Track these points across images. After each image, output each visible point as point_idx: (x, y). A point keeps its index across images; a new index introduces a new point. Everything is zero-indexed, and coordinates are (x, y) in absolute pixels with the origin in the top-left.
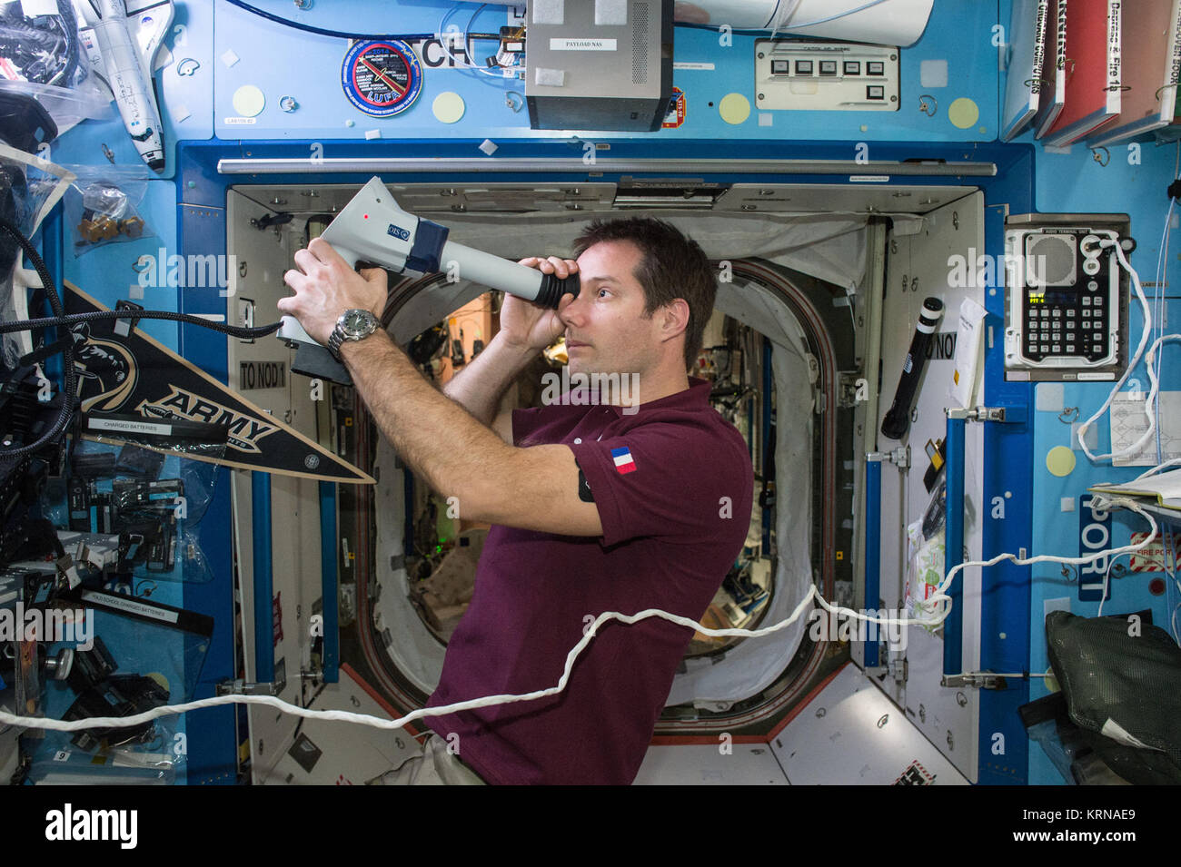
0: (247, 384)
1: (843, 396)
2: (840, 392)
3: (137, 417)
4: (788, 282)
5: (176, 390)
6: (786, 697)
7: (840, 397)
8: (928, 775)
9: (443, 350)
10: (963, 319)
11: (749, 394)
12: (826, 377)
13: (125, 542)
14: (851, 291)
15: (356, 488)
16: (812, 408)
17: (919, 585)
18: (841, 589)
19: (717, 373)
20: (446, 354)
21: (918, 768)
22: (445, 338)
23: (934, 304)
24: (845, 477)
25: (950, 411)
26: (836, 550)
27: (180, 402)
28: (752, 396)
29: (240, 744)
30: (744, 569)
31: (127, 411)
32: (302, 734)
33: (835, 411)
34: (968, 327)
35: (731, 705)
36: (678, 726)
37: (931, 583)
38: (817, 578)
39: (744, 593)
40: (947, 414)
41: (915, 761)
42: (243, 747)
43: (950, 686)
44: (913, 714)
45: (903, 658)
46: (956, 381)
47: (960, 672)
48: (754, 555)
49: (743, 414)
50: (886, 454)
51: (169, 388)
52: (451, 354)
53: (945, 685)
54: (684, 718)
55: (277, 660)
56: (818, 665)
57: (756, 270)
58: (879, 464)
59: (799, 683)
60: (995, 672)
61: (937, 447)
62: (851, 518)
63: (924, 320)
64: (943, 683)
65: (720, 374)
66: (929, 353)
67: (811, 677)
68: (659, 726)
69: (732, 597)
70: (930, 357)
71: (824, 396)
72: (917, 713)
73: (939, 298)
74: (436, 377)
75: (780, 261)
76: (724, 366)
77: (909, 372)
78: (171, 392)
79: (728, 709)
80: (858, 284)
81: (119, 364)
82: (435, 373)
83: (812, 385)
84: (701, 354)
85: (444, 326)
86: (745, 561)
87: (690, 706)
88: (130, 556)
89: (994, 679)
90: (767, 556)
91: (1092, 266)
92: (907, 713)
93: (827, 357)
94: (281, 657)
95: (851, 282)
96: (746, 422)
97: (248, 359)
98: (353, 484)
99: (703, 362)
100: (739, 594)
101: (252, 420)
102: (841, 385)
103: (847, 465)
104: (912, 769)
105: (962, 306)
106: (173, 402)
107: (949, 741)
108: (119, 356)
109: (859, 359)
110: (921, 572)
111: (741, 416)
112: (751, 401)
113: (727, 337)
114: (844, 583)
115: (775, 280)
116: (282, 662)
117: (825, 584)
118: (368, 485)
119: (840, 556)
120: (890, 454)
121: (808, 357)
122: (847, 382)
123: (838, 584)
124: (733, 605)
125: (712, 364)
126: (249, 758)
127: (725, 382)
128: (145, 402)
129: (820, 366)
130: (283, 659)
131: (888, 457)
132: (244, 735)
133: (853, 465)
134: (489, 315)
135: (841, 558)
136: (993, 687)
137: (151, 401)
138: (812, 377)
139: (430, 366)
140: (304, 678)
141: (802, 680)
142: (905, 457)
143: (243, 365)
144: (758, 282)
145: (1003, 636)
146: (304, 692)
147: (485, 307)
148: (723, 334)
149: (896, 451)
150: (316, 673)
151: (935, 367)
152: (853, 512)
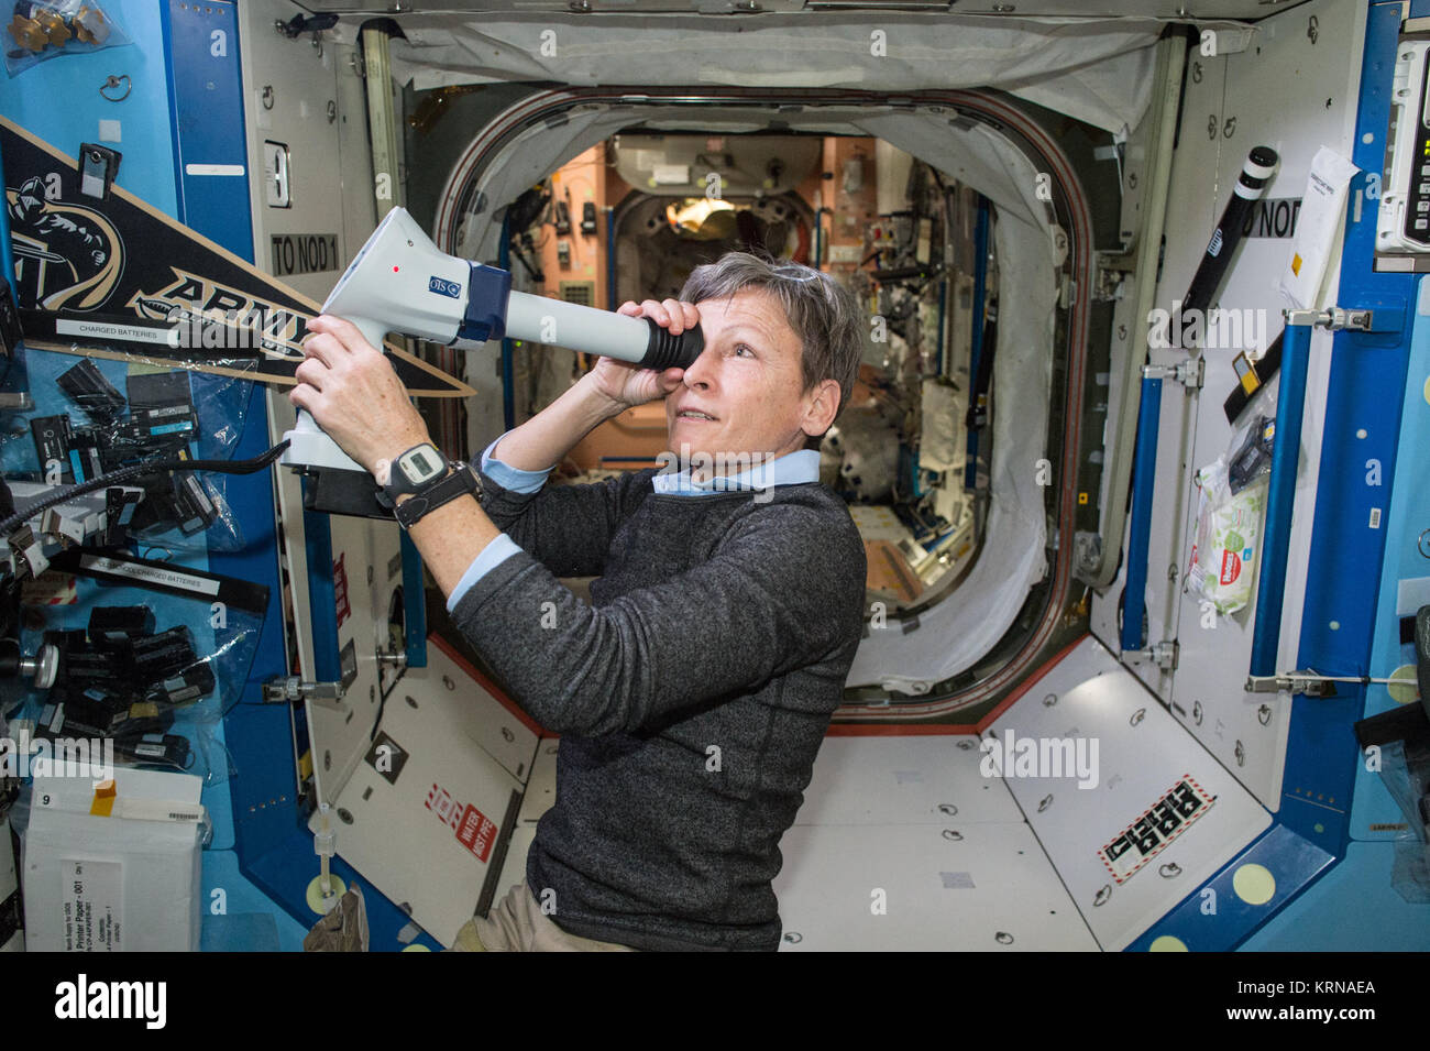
0: (283, 267)
1: (1101, 286)
2: (1097, 279)
3: (130, 318)
4: (1033, 123)
5: (183, 276)
6: (1003, 677)
7: (1097, 287)
8: (1205, 796)
9: (544, 214)
10: (1315, 178)
11: (941, 275)
12: (1078, 258)
13: (116, 501)
14: (1120, 138)
15: (441, 402)
16: (1055, 300)
17: (1214, 551)
18: (1083, 541)
19: (897, 247)
20: (548, 220)
21: (1191, 785)
22: (548, 199)
23: (1264, 157)
24: (1097, 394)
25: (1292, 315)
26: (1080, 491)
27: (191, 292)
28: (944, 278)
29: (300, 757)
30: (926, 497)
31: (114, 309)
32: (382, 733)
33: (1088, 303)
34: (1324, 190)
35: (930, 686)
36: (862, 712)
37: (1231, 549)
38: (1051, 526)
39: (924, 525)
40: (1287, 318)
41: (1187, 776)
42: (303, 761)
43: (1257, 692)
44: (1183, 713)
45: (1172, 638)
46: (1295, 271)
47: (1273, 674)
48: (940, 479)
49: (930, 300)
50: (1169, 369)
51: (173, 272)
52: (555, 220)
53: (1251, 690)
54: (873, 703)
55: (342, 645)
56: (1047, 638)
57: (990, 106)
58: (1159, 381)
59: (1020, 662)
60: (1320, 675)
61: (1252, 364)
62: (1102, 449)
63: (1246, 180)
64: (1249, 687)
65: (901, 249)
66: (1246, 229)
67: (1037, 654)
68: (842, 712)
69: (910, 532)
70: (1247, 234)
71: (1074, 284)
72: (1190, 713)
73: (1273, 148)
74: (537, 251)
75: (1024, 93)
76: (907, 238)
77: (1215, 254)
78: (176, 279)
79: (928, 691)
80: (1132, 128)
81: (94, 239)
82: (535, 245)
83: (1057, 269)
84: (875, 222)
85: (547, 184)
86: (928, 487)
87: (876, 687)
88: (125, 518)
89: (1317, 684)
90: (972, 490)
92: (1173, 709)
93: (1082, 232)
94: (349, 639)
95: (1122, 125)
96: (935, 312)
97: (283, 231)
98: (437, 399)
99: (878, 234)
100: (918, 528)
101: (296, 314)
102: (1099, 269)
103: (1100, 379)
104: (1181, 786)
105: (1315, 159)
106: (179, 292)
107: (1238, 753)
108: (94, 228)
109: (1127, 234)
110: (1219, 534)
111: (927, 304)
112: (943, 285)
113: (913, 200)
114: (1088, 534)
115: (1015, 120)
116: (351, 644)
117: (1061, 536)
118: (456, 398)
119: (1084, 499)
120: (1176, 369)
121: (1054, 230)
122: (1107, 265)
123: (1079, 536)
124: (911, 541)
125: (891, 235)
126: (312, 774)
127: (908, 259)
128: (140, 294)
129: (1070, 244)
130: (352, 641)
131: (1173, 372)
132: (304, 746)
133: (1108, 379)
134: (602, 168)
135: (1085, 502)
136: (1318, 693)
137: (146, 293)
138: (1058, 257)
139: (529, 237)
140: (381, 662)
141: (1025, 656)
142: (1196, 373)
143: (276, 240)
144: (992, 124)
145: (1334, 625)
146: (382, 677)
147: (598, 158)
148: (907, 196)
149: (1184, 365)
150: (396, 654)
151: (1256, 250)
152: (1104, 442)
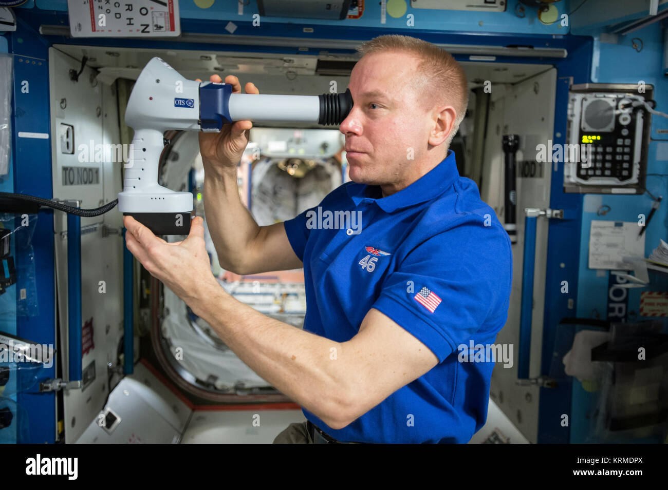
0: (68, 182)
8: (505, 438)
21: (498, 433)
29: (58, 421)
40: (526, 213)
41: (497, 429)
42: (60, 424)
43: (522, 385)
47: (528, 377)
89: (550, 382)
91: (625, 119)
94: (92, 360)
97: (69, 165)
104: (494, 433)
116: (93, 363)
136: (549, 386)
143: (65, 169)
